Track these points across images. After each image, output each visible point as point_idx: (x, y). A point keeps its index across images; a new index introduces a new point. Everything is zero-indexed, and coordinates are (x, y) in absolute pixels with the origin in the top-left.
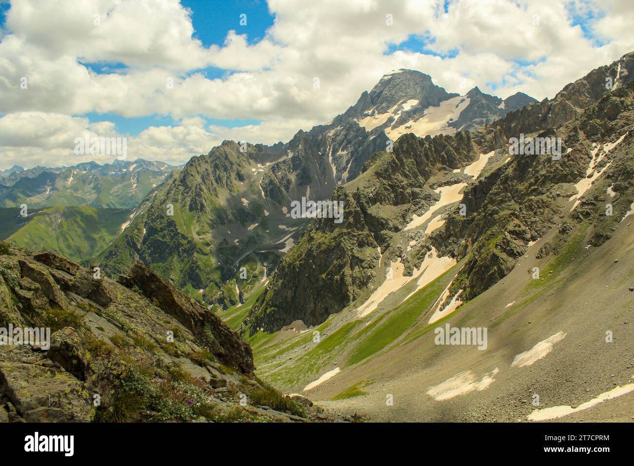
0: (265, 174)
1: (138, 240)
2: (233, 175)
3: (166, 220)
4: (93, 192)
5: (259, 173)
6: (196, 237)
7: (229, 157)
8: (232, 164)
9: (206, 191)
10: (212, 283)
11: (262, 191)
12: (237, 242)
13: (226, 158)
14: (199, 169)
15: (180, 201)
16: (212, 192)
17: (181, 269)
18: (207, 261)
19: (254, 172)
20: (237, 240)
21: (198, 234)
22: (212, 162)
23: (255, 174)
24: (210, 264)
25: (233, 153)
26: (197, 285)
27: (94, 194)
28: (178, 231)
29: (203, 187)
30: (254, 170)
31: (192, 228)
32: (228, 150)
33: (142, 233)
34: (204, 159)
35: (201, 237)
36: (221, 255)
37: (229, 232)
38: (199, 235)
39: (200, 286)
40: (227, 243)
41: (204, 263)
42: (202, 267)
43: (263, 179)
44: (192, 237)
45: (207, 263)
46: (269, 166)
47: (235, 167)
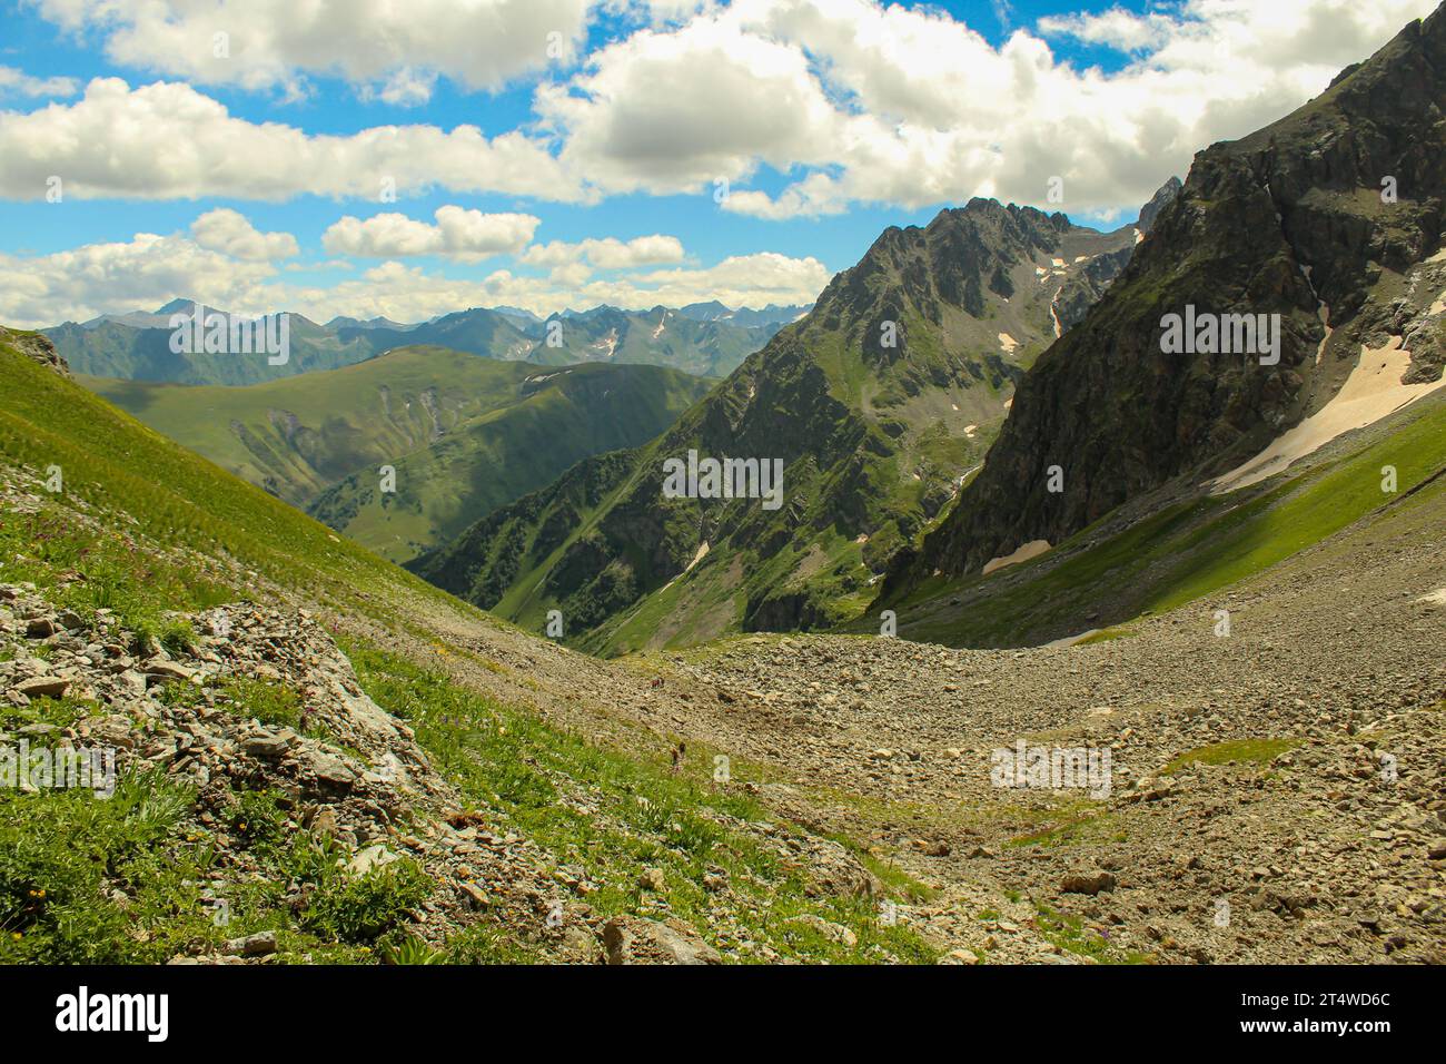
0: (1069, 280)
1: (734, 414)
2: (986, 280)
3: (803, 367)
4: (703, 358)
5: (1053, 278)
6: (868, 409)
7: (981, 236)
8: (987, 252)
9: (908, 306)
10: (890, 522)
11: (1056, 322)
12: (971, 433)
13: (974, 238)
14: (899, 255)
15: (842, 326)
16: (924, 310)
17: (823, 483)
18: (885, 469)
19: (1043, 277)
20: (972, 427)
21: (875, 403)
22: (935, 243)
23: (1042, 280)
24: (893, 475)
25: (993, 229)
26: (856, 524)
27: (704, 362)
28: (828, 393)
29: (906, 298)
30: (1040, 271)
31: (864, 389)
32: (979, 219)
33: (747, 397)
34: (917, 236)
35: (880, 411)
36: (923, 458)
37: (956, 408)
38: (877, 406)
39: (863, 526)
40: (945, 432)
41: (878, 472)
42: (872, 482)
43: (1063, 291)
44: (857, 409)
45: (886, 473)
46: (1083, 262)
47: (991, 261)
